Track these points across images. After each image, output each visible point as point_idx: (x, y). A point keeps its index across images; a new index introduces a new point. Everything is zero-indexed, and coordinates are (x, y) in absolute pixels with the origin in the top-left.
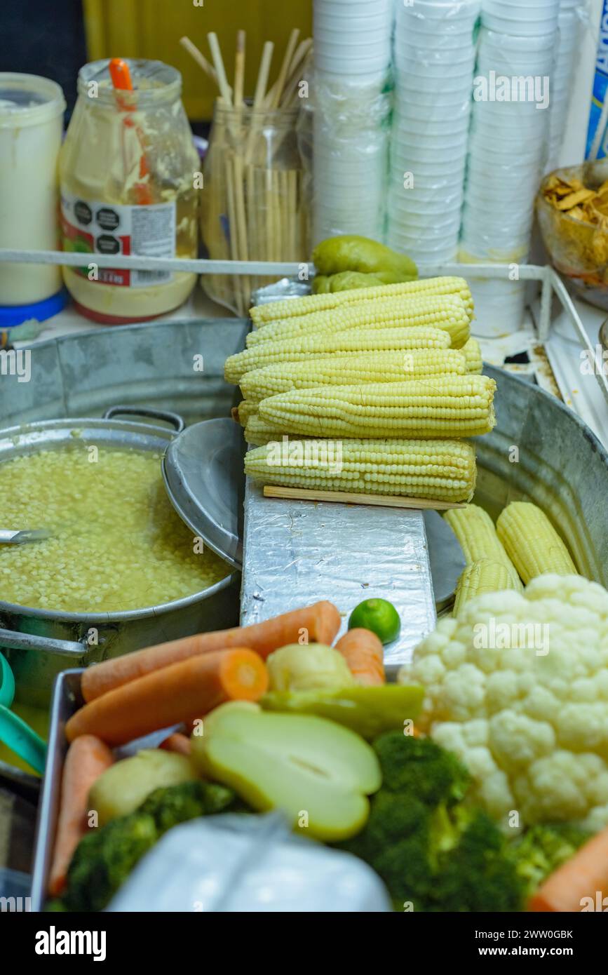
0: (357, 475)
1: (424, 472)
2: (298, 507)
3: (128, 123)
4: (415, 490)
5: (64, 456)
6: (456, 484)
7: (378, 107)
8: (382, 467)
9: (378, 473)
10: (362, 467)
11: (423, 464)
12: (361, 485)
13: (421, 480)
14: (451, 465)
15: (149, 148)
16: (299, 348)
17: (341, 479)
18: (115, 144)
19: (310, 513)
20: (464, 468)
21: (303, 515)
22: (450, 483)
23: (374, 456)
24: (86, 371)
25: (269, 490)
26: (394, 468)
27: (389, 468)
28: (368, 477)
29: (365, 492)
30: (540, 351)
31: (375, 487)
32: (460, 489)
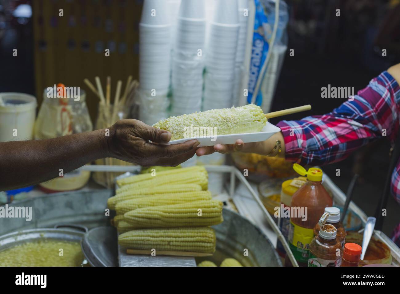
0: (167, 243)
1: (195, 240)
2: (142, 258)
3: (64, 110)
4: (191, 248)
5: (37, 245)
6: (209, 245)
7: (165, 103)
8: (177, 239)
9: (176, 241)
10: (169, 239)
11: (194, 237)
12: (169, 247)
13: (194, 244)
14: (206, 237)
15: (73, 120)
16: (139, 193)
17: (160, 245)
18: (59, 118)
19: (147, 259)
20: (212, 238)
21: (144, 260)
22: (206, 244)
23: (173, 234)
24: (45, 212)
25: (129, 251)
26: (182, 239)
27: (180, 239)
28: (171, 243)
29: (170, 250)
30: (231, 201)
31: (174, 248)
32: (210, 247)
